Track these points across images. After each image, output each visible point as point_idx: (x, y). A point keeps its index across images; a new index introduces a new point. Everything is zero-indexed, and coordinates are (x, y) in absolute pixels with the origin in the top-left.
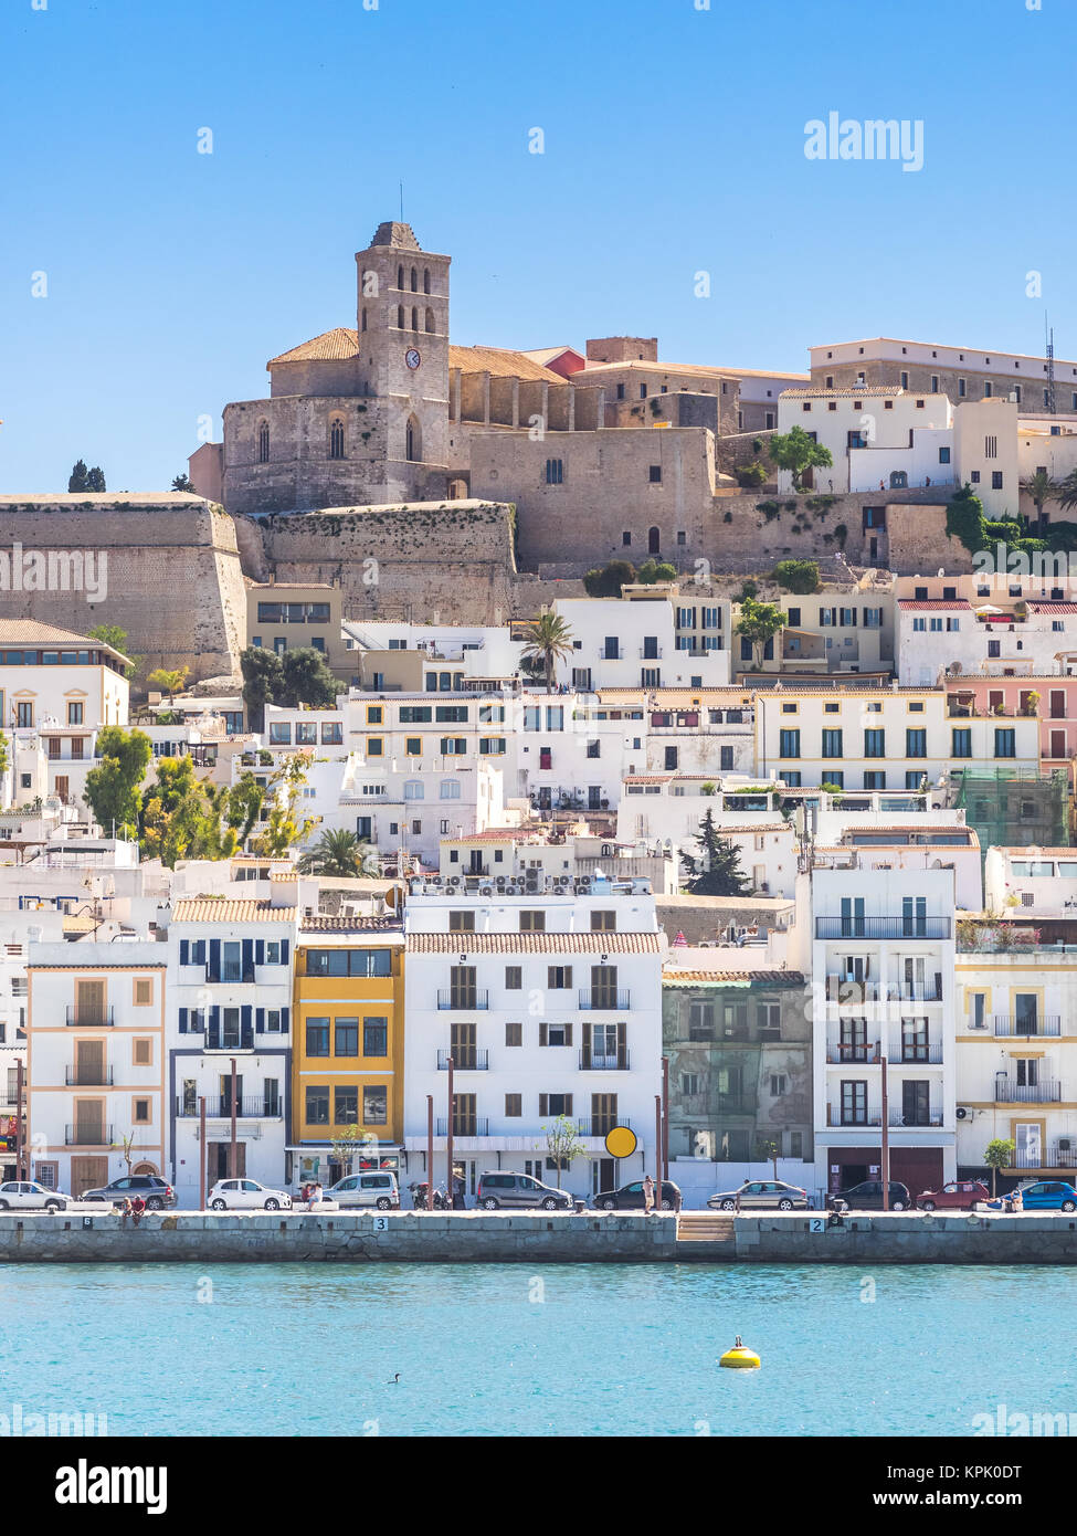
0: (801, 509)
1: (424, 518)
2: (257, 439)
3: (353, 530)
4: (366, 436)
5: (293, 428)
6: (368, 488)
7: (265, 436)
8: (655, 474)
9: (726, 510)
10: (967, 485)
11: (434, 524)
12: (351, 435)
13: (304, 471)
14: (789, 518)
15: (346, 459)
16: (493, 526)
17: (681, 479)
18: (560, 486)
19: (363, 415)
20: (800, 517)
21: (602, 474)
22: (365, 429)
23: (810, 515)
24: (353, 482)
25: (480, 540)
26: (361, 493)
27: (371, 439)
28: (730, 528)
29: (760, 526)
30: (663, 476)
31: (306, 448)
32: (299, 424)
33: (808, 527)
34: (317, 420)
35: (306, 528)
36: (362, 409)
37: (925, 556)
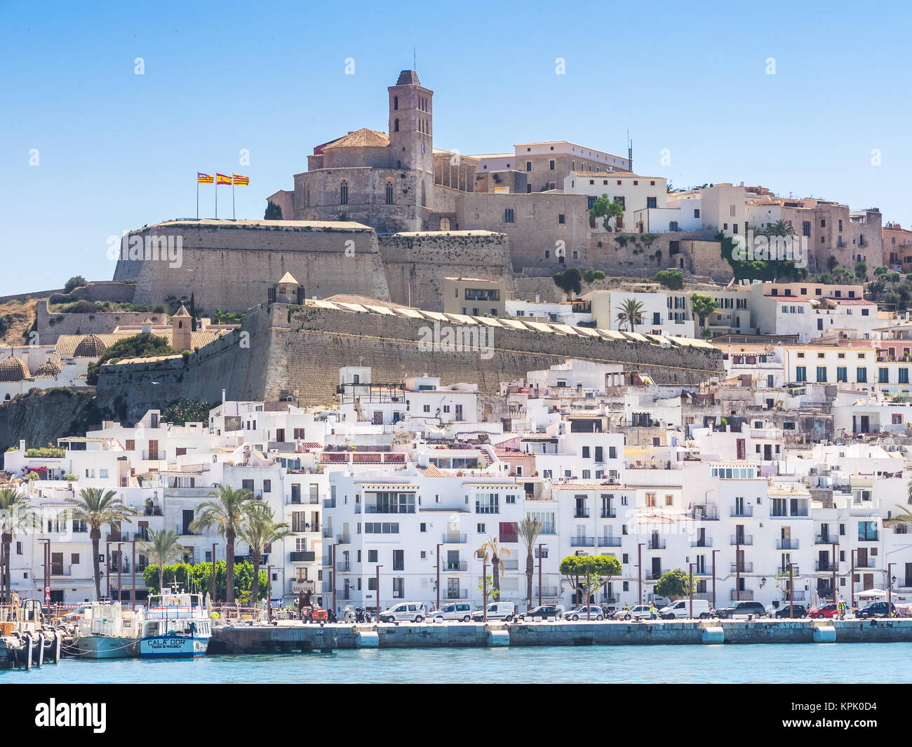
0: (638, 241)
1: (460, 240)
2: (339, 191)
3: (420, 245)
4: (405, 192)
5: (366, 186)
6: (407, 221)
7: (344, 189)
8: (562, 219)
9: (598, 240)
10: (722, 231)
11: (466, 244)
12: (398, 190)
13: (373, 211)
14: (631, 246)
15: (394, 204)
16: (500, 246)
17: (575, 222)
18: (513, 224)
19: (404, 180)
20: (638, 245)
21: (534, 218)
22: (405, 188)
23: (642, 244)
24: (398, 217)
25: (493, 254)
26: (403, 224)
27: (408, 193)
28: (599, 250)
29: (616, 249)
30: (566, 220)
31: (374, 197)
32: (370, 183)
33: (642, 251)
34: (380, 182)
35: (392, 243)
36: (403, 176)
37: (712, 269)
